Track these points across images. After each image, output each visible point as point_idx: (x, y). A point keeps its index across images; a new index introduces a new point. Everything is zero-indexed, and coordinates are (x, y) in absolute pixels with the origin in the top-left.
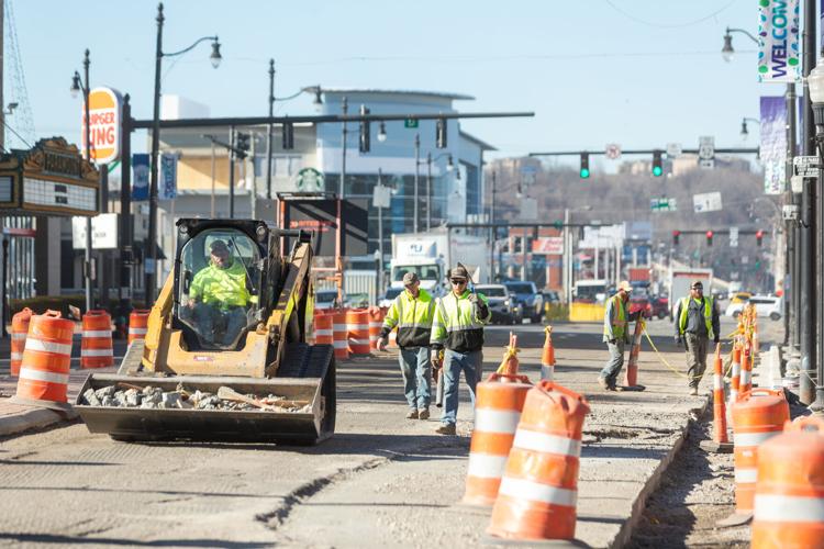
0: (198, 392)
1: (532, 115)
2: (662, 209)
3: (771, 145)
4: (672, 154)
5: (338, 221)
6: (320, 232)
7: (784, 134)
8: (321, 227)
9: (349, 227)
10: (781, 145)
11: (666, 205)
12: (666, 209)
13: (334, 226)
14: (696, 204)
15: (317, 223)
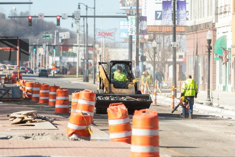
0: (123, 97)
1: (32, 3)
2: (47, 38)
3: (166, 19)
4: (64, 17)
5: (18, 48)
6: (11, 52)
7: (171, 15)
8: (11, 49)
9: (22, 50)
10: (170, 19)
11: (48, 36)
12: (48, 38)
13: (16, 49)
14: (60, 36)
15: (9, 48)
